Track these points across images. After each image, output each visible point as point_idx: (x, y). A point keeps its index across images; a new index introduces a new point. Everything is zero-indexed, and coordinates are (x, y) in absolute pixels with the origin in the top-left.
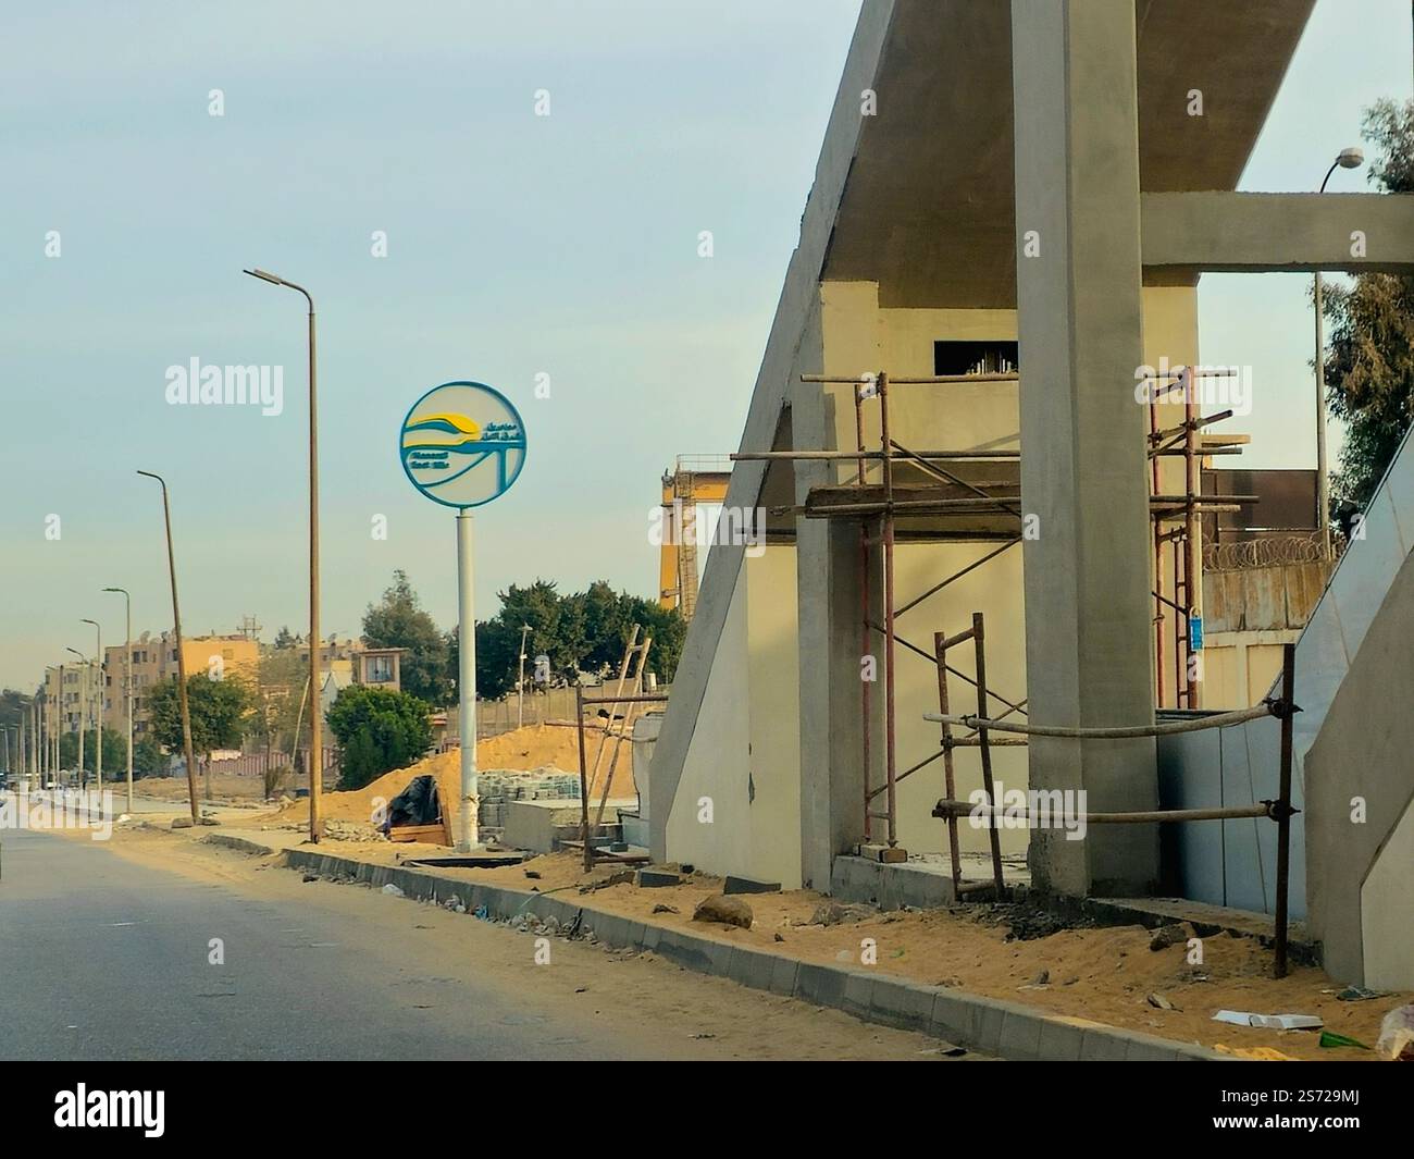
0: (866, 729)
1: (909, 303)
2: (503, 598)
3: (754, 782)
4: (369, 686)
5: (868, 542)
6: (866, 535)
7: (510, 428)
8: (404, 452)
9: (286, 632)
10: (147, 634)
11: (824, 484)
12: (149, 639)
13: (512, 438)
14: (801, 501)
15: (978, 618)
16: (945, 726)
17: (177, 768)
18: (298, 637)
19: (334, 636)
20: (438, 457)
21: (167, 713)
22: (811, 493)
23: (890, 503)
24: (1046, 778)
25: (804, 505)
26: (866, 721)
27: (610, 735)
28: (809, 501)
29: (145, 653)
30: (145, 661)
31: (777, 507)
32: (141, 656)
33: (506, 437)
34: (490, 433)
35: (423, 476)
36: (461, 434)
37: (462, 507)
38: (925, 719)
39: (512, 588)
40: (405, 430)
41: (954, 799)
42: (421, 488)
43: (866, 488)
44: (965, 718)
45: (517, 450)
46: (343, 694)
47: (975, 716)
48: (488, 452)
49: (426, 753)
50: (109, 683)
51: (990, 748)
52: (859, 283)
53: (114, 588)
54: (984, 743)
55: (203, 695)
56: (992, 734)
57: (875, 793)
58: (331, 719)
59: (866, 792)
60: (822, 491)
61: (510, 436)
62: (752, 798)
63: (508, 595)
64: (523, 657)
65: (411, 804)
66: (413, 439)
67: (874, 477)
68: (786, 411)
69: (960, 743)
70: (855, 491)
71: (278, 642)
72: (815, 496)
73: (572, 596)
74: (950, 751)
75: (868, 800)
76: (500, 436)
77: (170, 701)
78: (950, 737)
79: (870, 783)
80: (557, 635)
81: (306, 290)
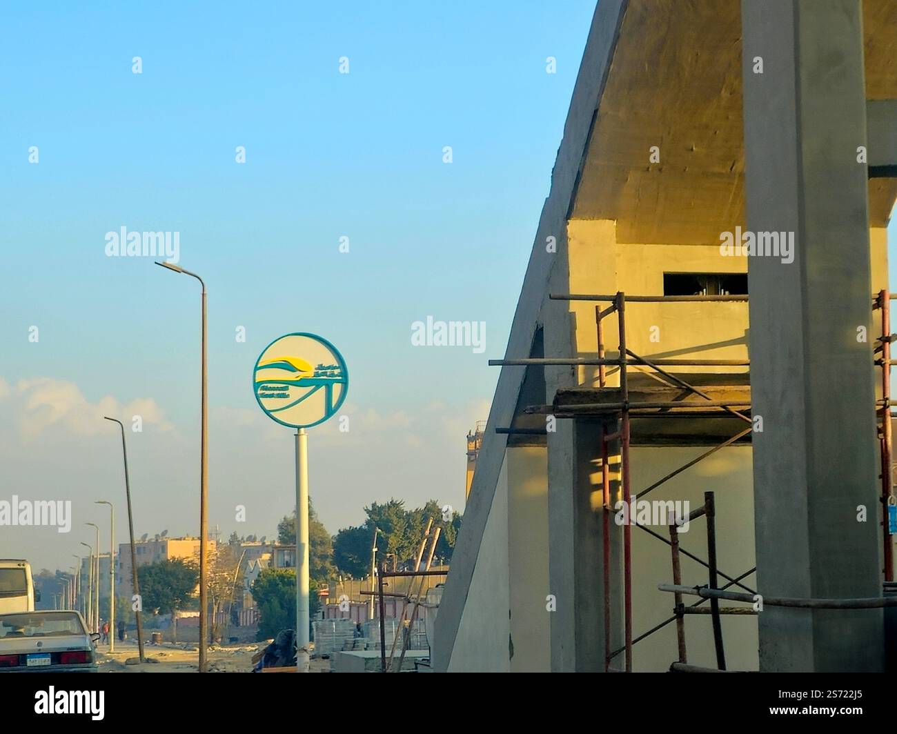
0: (606, 598)
1: (642, 239)
2: (367, 511)
3: (513, 642)
4: (279, 569)
5: (607, 438)
6: (606, 433)
7: (335, 368)
8: (256, 385)
9: (235, 535)
10: (145, 536)
11: (570, 387)
12: (147, 539)
13: (337, 376)
14: (550, 401)
15: (709, 496)
16: (678, 596)
17: (163, 622)
18: (242, 539)
19: (264, 538)
20: (281, 389)
21: (146, 586)
22: (558, 394)
23: (626, 402)
24: (776, 645)
25: (552, 404)
26: (607, 592)
27: (409, 602)
28: (556, 401)
29: (144, 548)
30: (144, 553)
31: (528, 407)
32: (142, 549)
33: (332, 375)
34: (320, 371)
35: (269, 403)
36: (298, 372)
37: (299, 428)
38: (659, 589)
39: (374, 505)
40: (256, 369)
41: (685, 662)
42: (267, 413)
43: (605, 390)
44: (698, 588)
45: (340, 384)
46: (261, 575)
47: (706, 586)
48: (318, 387)
49: (316, 614)
50: (121, 567)
51: (721, 616)
52: (600, 221)
53: (103, 501)
54: (715, 612)
55: (172, 574)
56: (723, 604)
57: (615, 654)
58: (254, 591)
59: (607, 653)
60: (567, 392)
61: (336, 373)
62: (512, 654)
63: (370, 509)
64: (375, 550)
65: (278, 651)
66: (262, 376)
67: (613, 380)
68: (539, 333)
69: (690, 611)
70: (596, 393)
71: (230, 542)
72: (562, 397)
73: (413, 511)
74: (682, 617)
75: (608, 660)
76: (328, 374)
77: (148, 578)
78: (682, 605)
79: (611, 644)
80: (403, 536)
81: (201, 278)
